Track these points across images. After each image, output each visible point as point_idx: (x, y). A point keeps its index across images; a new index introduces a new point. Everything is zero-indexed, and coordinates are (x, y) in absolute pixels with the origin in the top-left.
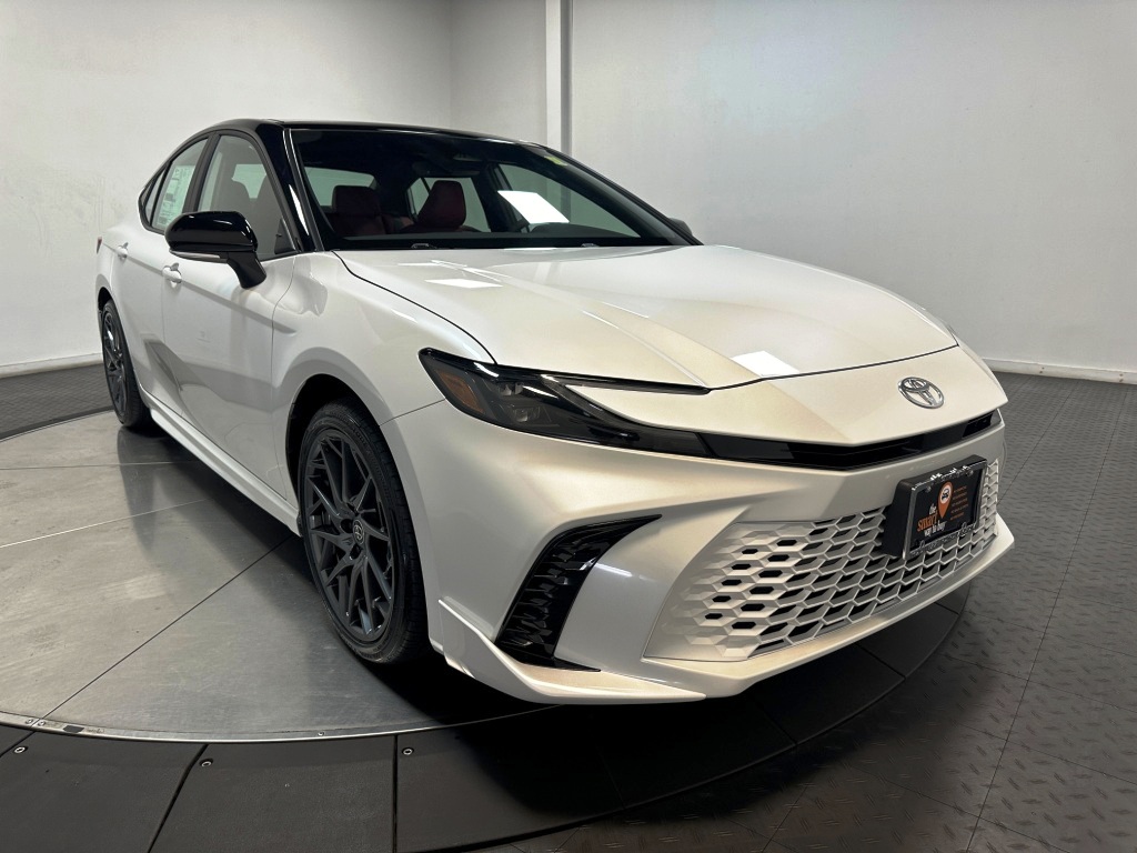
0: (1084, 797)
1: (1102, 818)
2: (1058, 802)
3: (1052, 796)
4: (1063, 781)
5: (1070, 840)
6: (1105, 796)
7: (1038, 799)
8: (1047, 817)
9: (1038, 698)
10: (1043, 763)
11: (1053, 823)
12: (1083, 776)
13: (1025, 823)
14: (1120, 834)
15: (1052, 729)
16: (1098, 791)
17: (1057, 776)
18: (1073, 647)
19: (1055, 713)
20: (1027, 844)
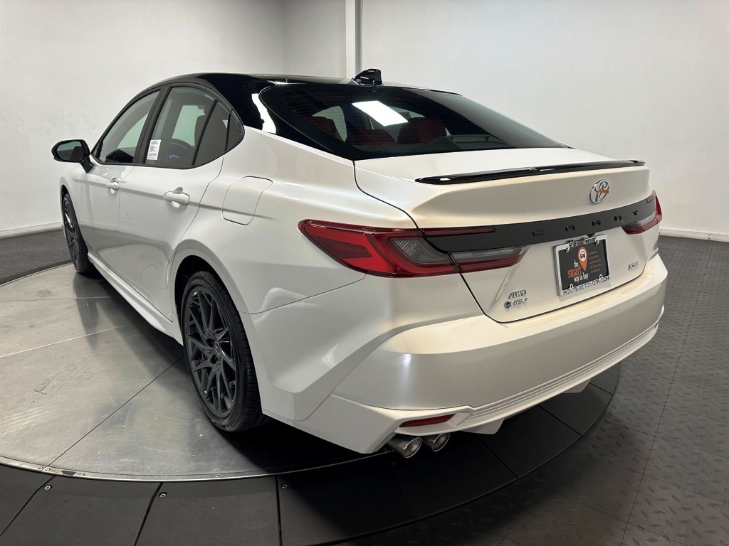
0: (689, 509)
1: (700, 522)
2: (675, 512)
3: (670, 508)
4: (677, 500)
5: (681, 536)
6: (702, 509)
7: (662, 511)
8: (668, 522)
9: (661, 448)
10: (665, 488)
11: (671, 525)
12: (688, 496)
13: (655, 526)
14: (711, 532)
15: (670, 467)
16: (698, 505)
17: (673, 496)
18: (682, 415)
19: (672, 457)
20: (656, 538)
